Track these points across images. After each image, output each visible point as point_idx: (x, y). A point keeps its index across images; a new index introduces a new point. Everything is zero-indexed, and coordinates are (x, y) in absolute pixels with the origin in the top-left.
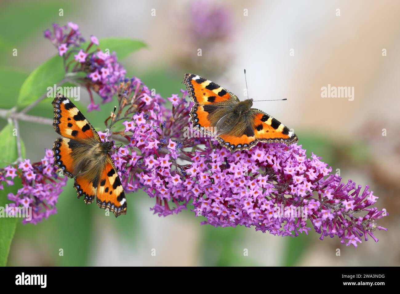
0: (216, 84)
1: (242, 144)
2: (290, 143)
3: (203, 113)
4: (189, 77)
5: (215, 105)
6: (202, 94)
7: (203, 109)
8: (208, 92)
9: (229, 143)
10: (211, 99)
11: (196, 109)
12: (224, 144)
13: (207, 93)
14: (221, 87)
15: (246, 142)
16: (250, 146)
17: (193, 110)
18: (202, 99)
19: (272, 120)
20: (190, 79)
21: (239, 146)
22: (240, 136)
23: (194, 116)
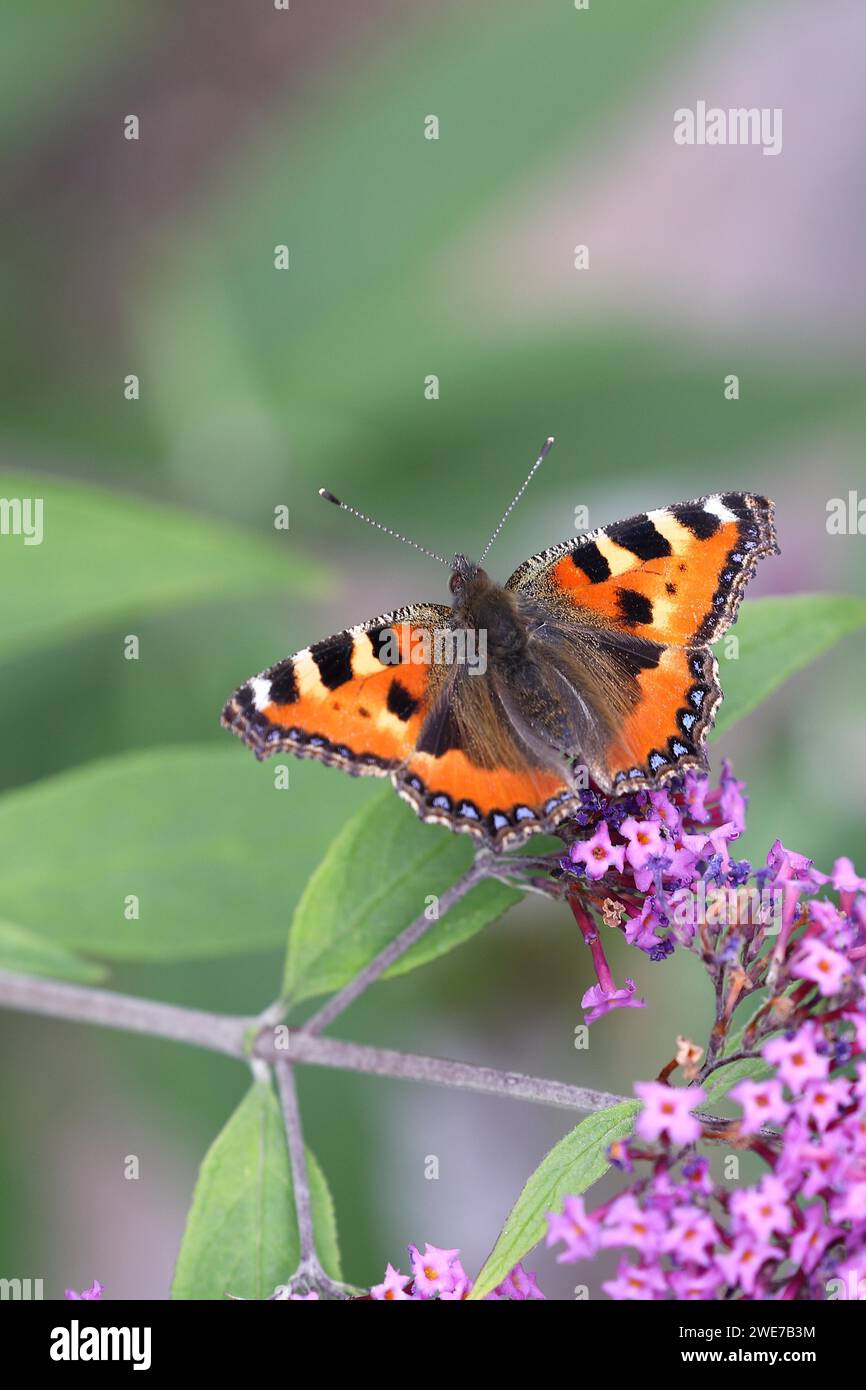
0: (330, 643)
1: (683, 704)
2: (768, 535)
3: (447, 769)
4: (244, 714)
5: (432, 706)
6: (357, 718)
7: (427, 759)
8: (358, 694)
9: (653, 753)
10: (401, 702)
11: (415, 783)
12: (653, 773)
13: (364, 701)
14: (351, 631)
15: (682, 690)
16: (707, 681)
17: (411, 795)
18: (386, 737)
19: (615, 540)
20: (260, 719)
21: (688, 721)
22: (635, 696)
23: (446, 810)
